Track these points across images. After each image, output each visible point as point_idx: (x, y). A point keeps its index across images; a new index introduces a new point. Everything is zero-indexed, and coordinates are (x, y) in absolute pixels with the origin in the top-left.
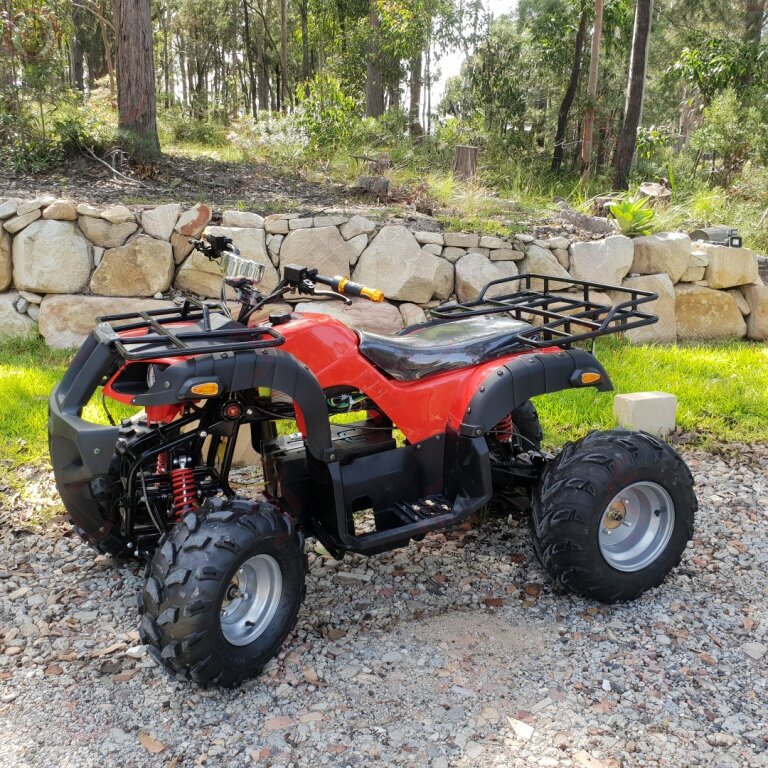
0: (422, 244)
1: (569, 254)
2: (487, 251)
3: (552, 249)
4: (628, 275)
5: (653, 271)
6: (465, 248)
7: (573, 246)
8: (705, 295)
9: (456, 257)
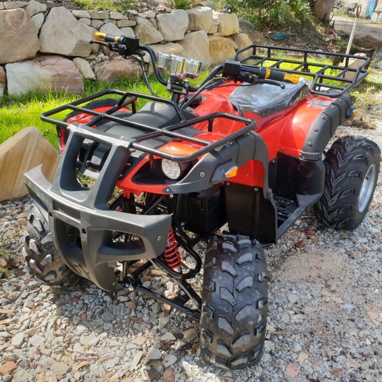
0: (78, 18)
1: (157, 21)
2: (115, 21)
3: (148, 18)
4: (186, 33)
5: (197, 29)
6: (102, 20)
7: (158, 16)
8: (220, 40)
9: (99, 26)
